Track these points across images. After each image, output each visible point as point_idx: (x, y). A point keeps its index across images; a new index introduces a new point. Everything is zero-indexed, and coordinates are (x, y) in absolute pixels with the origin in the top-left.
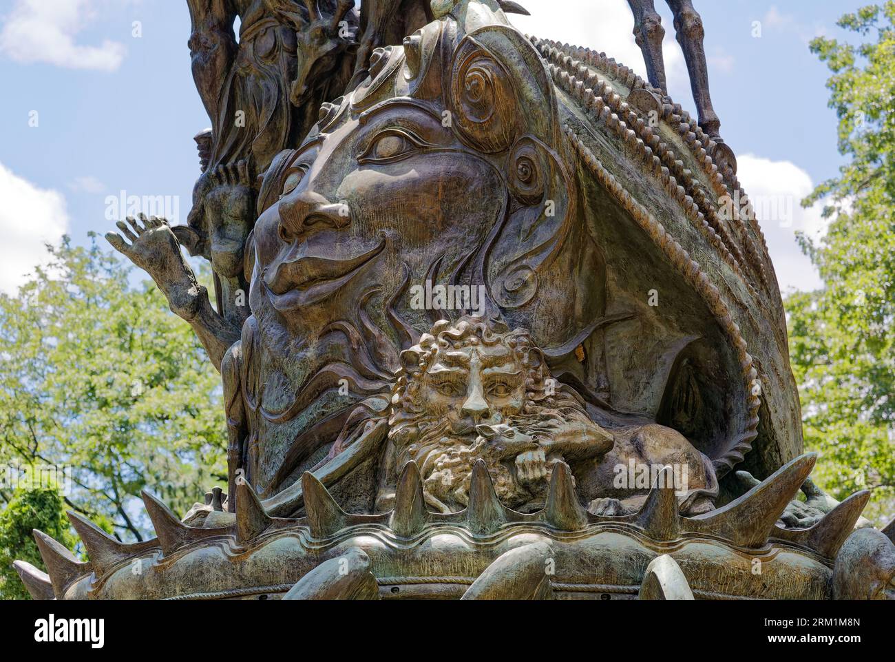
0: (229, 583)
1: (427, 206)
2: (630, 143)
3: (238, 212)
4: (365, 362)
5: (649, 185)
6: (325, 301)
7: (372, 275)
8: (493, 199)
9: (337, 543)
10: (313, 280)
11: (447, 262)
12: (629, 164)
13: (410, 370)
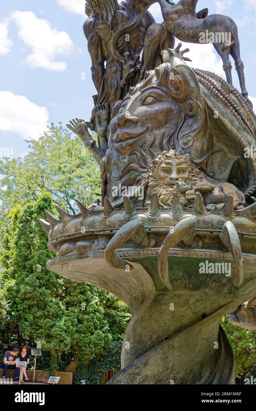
0: (102, 227)
1: (161, 118)
2: (221, 100)
3: (105, 118)
4: (142, 163)
5: (227, 112)
6: (130, 145)
7: (144, 138)
8: (180, 115)
9: (133, 216)
10: (127, 139)
11: (166, 134)
12: (221, 106)
13: (155, 166)
